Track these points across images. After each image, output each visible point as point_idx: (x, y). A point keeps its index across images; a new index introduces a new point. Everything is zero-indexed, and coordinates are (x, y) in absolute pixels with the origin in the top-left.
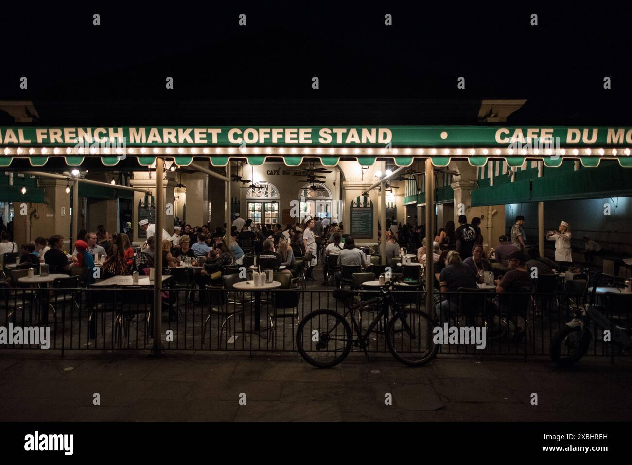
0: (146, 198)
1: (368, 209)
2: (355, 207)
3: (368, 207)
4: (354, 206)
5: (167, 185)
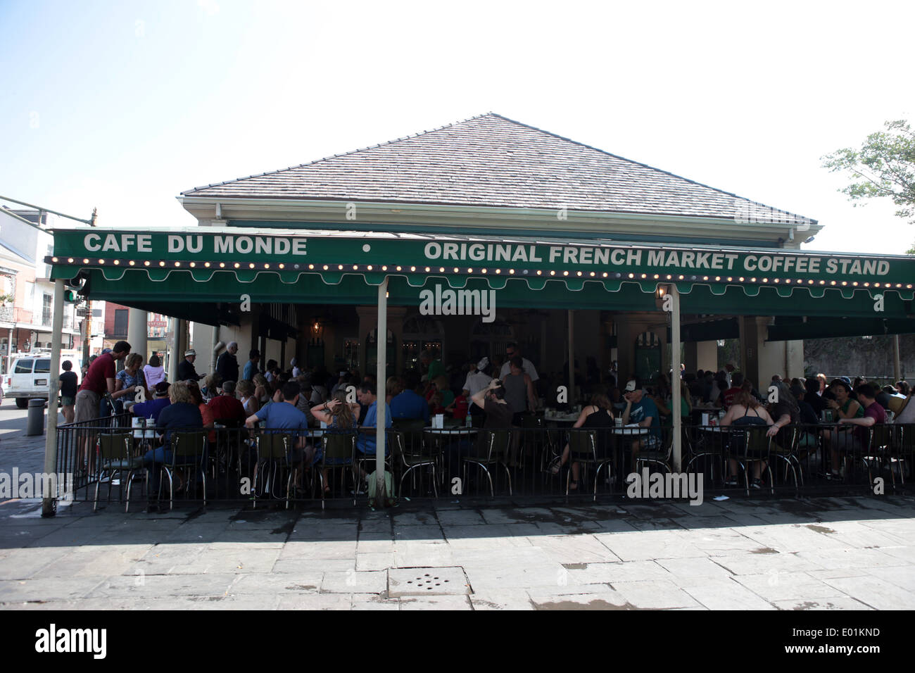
4: (640, 345)
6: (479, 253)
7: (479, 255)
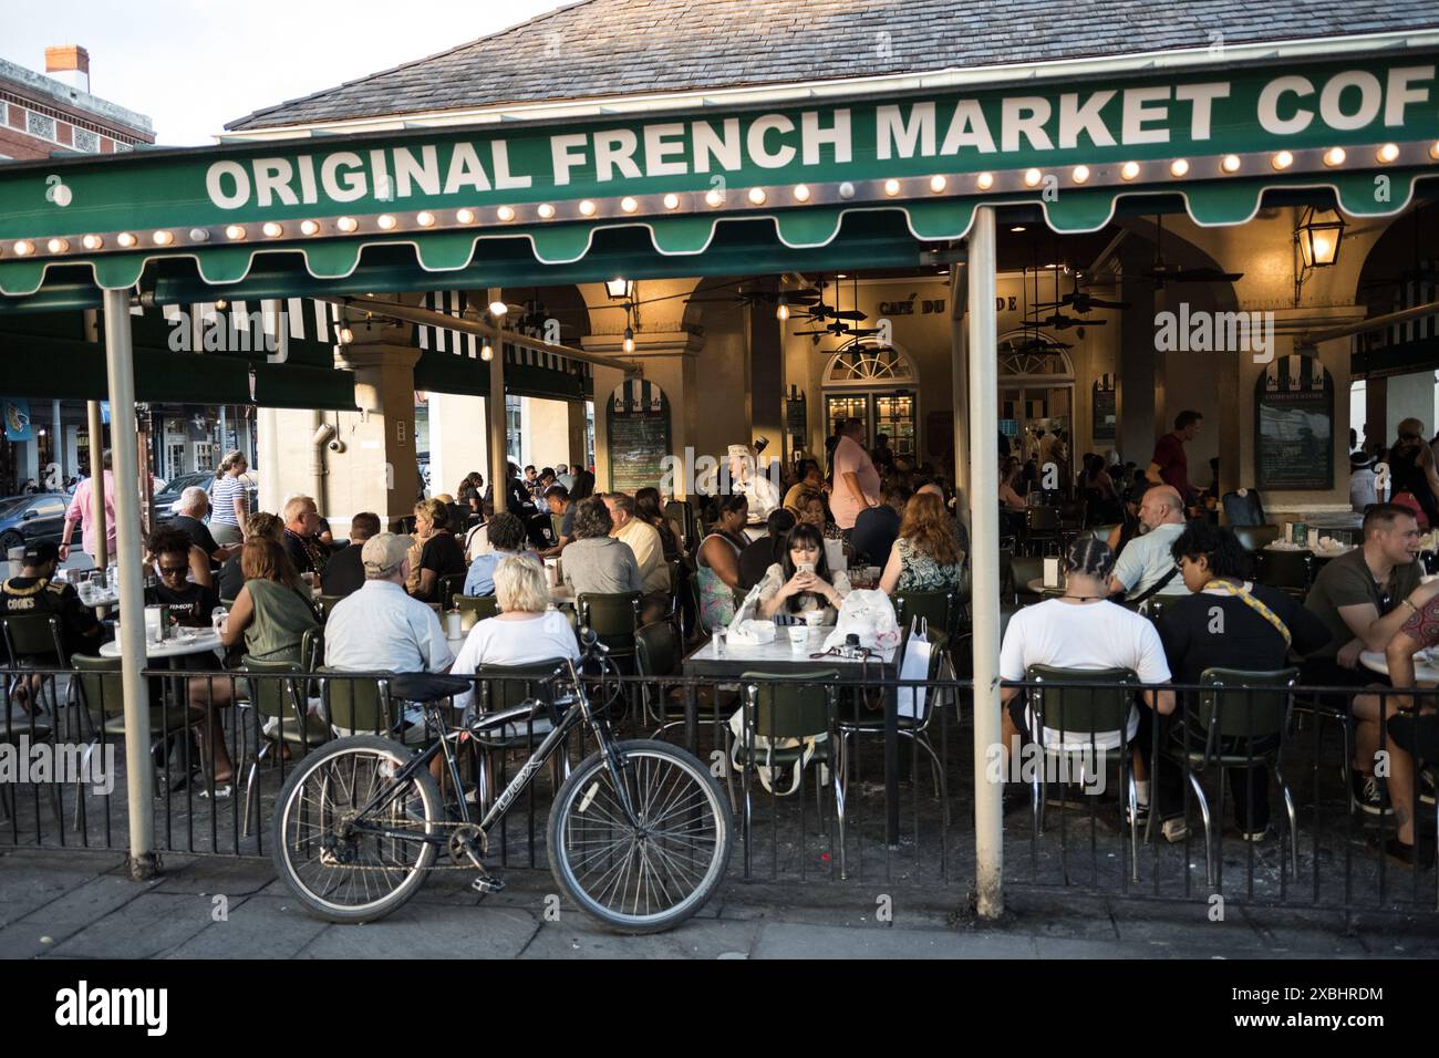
0: (628, 387)
1: (1316, 396)
2: (1272, 392)
3: (1316, 391)
4: (1270, 388)
5: (685, 348)
6: (349, 178)
7: (351, 187)
